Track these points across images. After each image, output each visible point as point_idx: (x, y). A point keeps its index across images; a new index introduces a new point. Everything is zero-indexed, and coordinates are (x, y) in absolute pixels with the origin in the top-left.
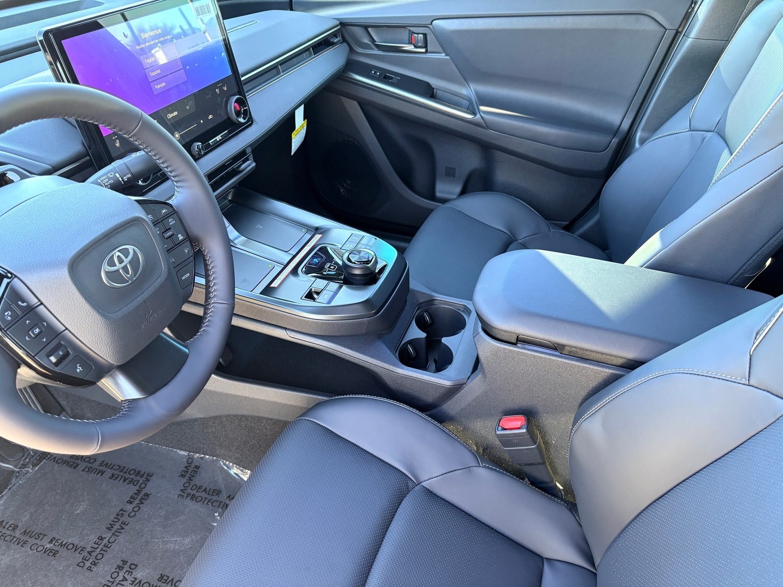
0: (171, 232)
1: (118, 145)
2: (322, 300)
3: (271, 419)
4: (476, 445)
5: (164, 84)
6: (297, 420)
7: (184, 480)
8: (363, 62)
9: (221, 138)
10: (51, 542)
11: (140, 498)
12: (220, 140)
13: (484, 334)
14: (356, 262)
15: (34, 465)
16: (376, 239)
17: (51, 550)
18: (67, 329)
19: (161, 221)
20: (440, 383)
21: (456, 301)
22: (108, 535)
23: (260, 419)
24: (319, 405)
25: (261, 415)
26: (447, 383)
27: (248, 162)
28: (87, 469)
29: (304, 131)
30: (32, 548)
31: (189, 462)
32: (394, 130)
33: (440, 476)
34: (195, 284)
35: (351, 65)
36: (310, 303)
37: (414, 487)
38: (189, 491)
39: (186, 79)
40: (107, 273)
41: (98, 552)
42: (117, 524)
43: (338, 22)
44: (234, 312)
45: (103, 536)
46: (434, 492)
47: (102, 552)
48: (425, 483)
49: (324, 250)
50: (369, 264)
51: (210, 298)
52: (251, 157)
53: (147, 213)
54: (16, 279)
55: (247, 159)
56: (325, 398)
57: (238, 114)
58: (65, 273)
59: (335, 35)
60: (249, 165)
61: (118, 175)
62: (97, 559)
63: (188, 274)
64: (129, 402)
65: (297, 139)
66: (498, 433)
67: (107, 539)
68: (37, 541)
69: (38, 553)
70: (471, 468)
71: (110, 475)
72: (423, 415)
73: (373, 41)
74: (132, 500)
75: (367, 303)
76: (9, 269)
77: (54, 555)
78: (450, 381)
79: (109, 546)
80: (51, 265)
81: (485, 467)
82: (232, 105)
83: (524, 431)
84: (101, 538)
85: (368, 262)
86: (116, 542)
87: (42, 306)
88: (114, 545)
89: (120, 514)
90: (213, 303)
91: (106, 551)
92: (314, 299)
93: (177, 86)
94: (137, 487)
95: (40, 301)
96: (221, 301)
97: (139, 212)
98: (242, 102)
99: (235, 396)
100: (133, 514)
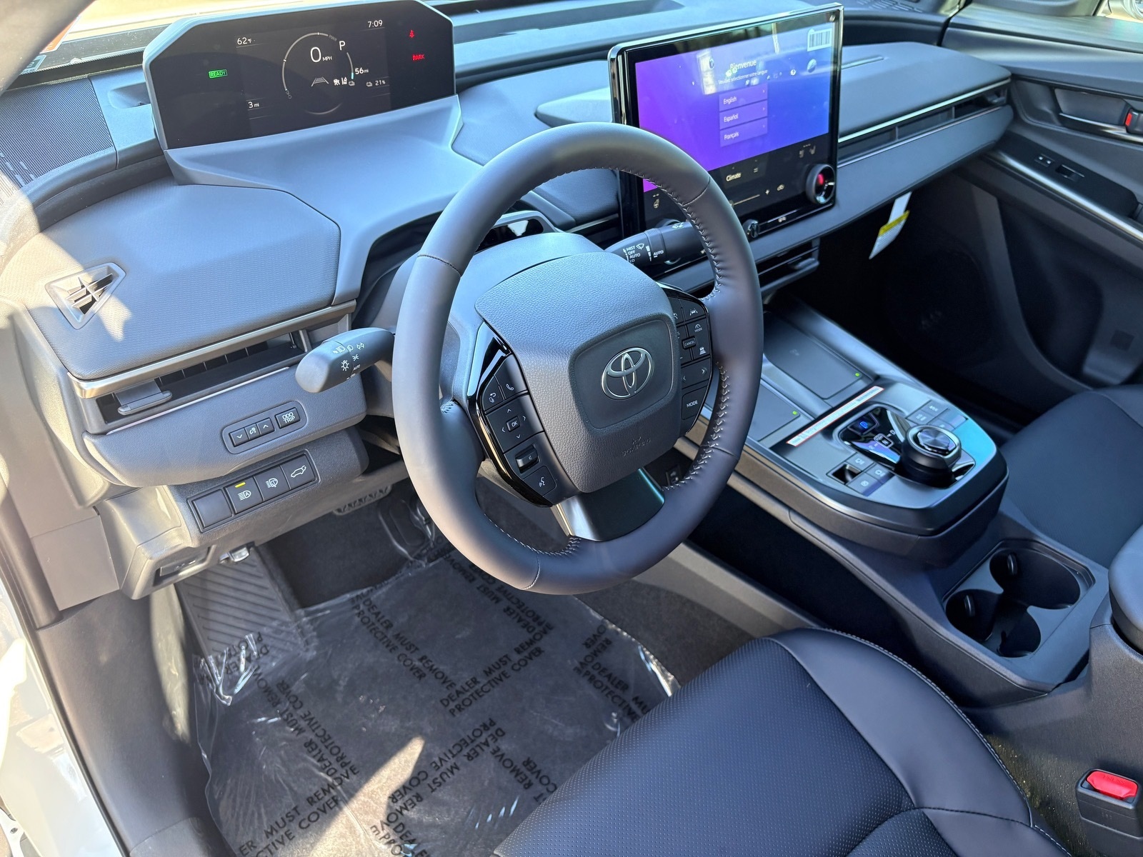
0: (693, 342)
1: (656, 205)
2: (857, 487)
3: (725, 621)
4: (1032, 790)
5: (737, 134)
6: (765, 640)
7: (587, 652)
8: (1029, 141)
9: (784, 219)
10: (421, 660)
11: (530, 650)
12: (783, 221)
13: (1113, 629)
14: (927, 448)
15: (430, 561)
16: (967, 419)
17: (418, 670)
18: (544, 431)
19: (686, 324)
20: (1005, 674)
21: (1072, 555)
22: (483, 681)
23: (709, 614)
24: (801, 631)
25: (713, 609)
26: (1018, 680)
27: (810, 260)
28: (482, 589)
29: (898, 228)
30: (401, 658)
31: (601, 631)
32: (1043, 251)
33: (957, 811)
34: (700, 417)
35: (1008, 142)
36: (837, 485)
37: (910, 809)
38: (589, 668)
39: (766, 132)
40: (608, 376)
41: (467, 697)
42: (496, 671)
43: (1008, 73)
44: (737, 468)
45: (478, 680)
46: (939, 831)
47: (471, 698)
48: (929, 810)
49: (882, 414)
50: (946, 455)
51: (711, 440)
52: (816, 254)
53: (673, 309)
54: (512, 356)
55: (809, 256)
56: (815, 626)
57: (819, 190)
58: (564, 363)
59: (996, 92)
60: (810, 264)
61: (648, 248)
62: (463, 704)
63: (696, 402)
64: (578, 540)
65: (884, 238)
66: (1080, 790)
67: (481, 685)
68: (407, 653)
69: (404, 668)
70: (1013, 823)
71: (505, 607)
72: (959, 711)
73: (1057, 109)
74: (521, 649)
75: (923, 513)
76: (506, 341)
77: (420, 677)
78: (1023, 678)
79: (481, 694)
80: (556, 351)
81: (1038, 831)
82: (816, 176)
83: (1131, 807)
84: (475, 681)
85: (945, 452)
86: (490, 693)
87: (528, 396)
88: (486, 696)
89: (504, 661)
90: (713, 447)
91: (476, 699)
92: (845, 481)
93: (752, 140)
94: (531, 636)
95: (528, 389)
96: (726, 448)
97: (665, 309)
98: (829, 175)
99: (687, 570)
100: (517, 667)
